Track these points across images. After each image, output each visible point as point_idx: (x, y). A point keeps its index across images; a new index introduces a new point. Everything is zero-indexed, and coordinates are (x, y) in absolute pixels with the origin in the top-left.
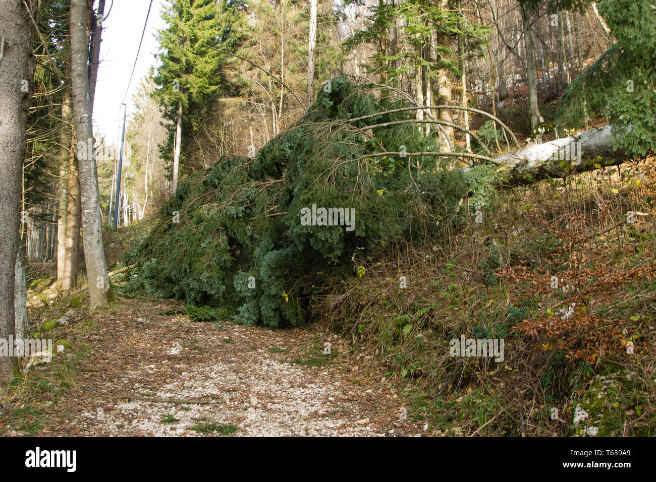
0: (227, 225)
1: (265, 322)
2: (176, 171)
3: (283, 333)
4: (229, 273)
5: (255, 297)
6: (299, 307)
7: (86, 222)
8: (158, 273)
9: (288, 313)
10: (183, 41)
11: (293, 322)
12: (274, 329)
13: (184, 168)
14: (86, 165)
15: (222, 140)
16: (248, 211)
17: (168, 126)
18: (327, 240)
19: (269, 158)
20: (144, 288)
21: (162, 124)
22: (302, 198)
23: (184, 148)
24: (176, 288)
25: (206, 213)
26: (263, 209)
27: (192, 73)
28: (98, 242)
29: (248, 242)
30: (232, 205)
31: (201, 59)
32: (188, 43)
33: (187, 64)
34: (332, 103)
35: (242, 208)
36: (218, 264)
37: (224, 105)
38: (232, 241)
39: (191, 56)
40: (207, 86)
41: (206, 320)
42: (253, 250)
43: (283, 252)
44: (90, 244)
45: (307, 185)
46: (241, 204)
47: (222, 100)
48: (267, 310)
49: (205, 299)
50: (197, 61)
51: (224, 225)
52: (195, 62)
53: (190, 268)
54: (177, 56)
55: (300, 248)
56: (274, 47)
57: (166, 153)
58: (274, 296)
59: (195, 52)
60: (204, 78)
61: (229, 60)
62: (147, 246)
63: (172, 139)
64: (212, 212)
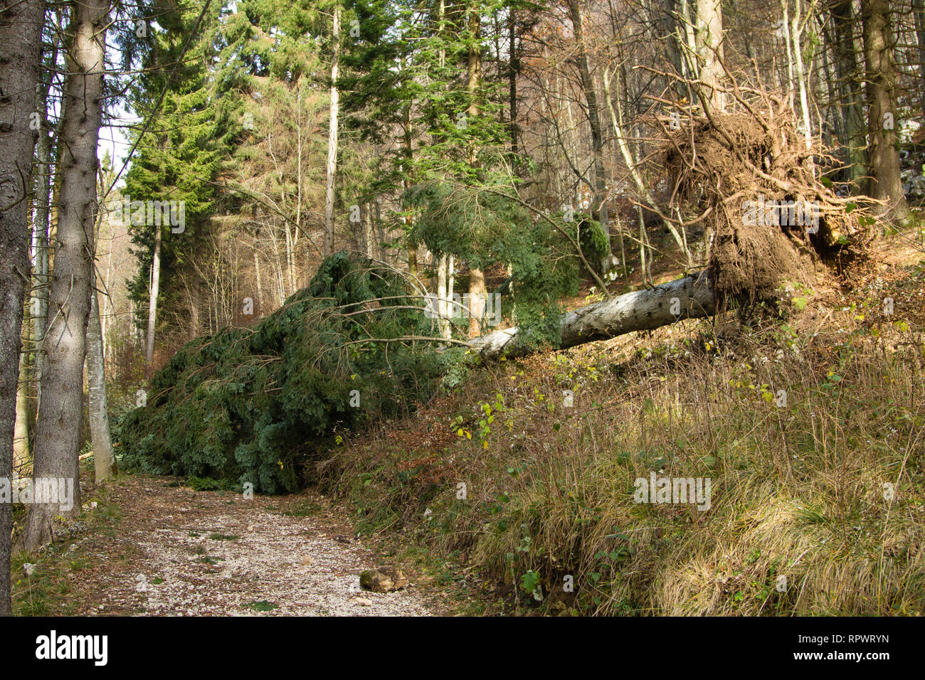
0: (228, 401)
1: (264, 490)
2: (152, 318)
3: (280, 498)
4: (230, 446)
5: (255, 467)
6: (294, 475)
7: (92, 399)
8: (155, 449)
9: (284, 480)
10: (162, 140)
11: (288, 488)
12: (271, 495)
13: (163, 313)
14: (93, 344)
15: (217, 275)
16: (249, 387)
17: (140, 255)
18: (313, 415)
19: (270, 332)
20: (140, 465)
21: (131, 251)
22: (293, 379)
23: (162, 286)
24: (174, 464)
25: (208, 388)
26: (262, 385)
27: (175, 185)
28: (104, 417)
29: (249, 417)
30: (233, 381)
31: (187, 166)
32: (169, 143)
33: (168, 172)
34: (332, 279)
35: (243, 385)
36: (220, 437)
37: (219, 225)
38: (233, 416)
39: (173, 161)
40: (196, 202)
41: (209, 489)
42: (253, 423)
43: (279, 425)
44: (97, 419)
45: (297, 369)
46: (242, 380)
47: (217, 218)
48: (265, 478)
49: (207, 471)
50: (181, 169)
51: (226, 401)
52: (178, 170)
53: (193, 442)
54: (153, 162)
55: (293, 422)
56: (289, 145)
57: (139, 290)
58: (271, 465)
59: (180, 156)
60: (193, 192)
61: (225, 164)
62: (137, 422)
63: (146, 272)
64: (215, 388)
